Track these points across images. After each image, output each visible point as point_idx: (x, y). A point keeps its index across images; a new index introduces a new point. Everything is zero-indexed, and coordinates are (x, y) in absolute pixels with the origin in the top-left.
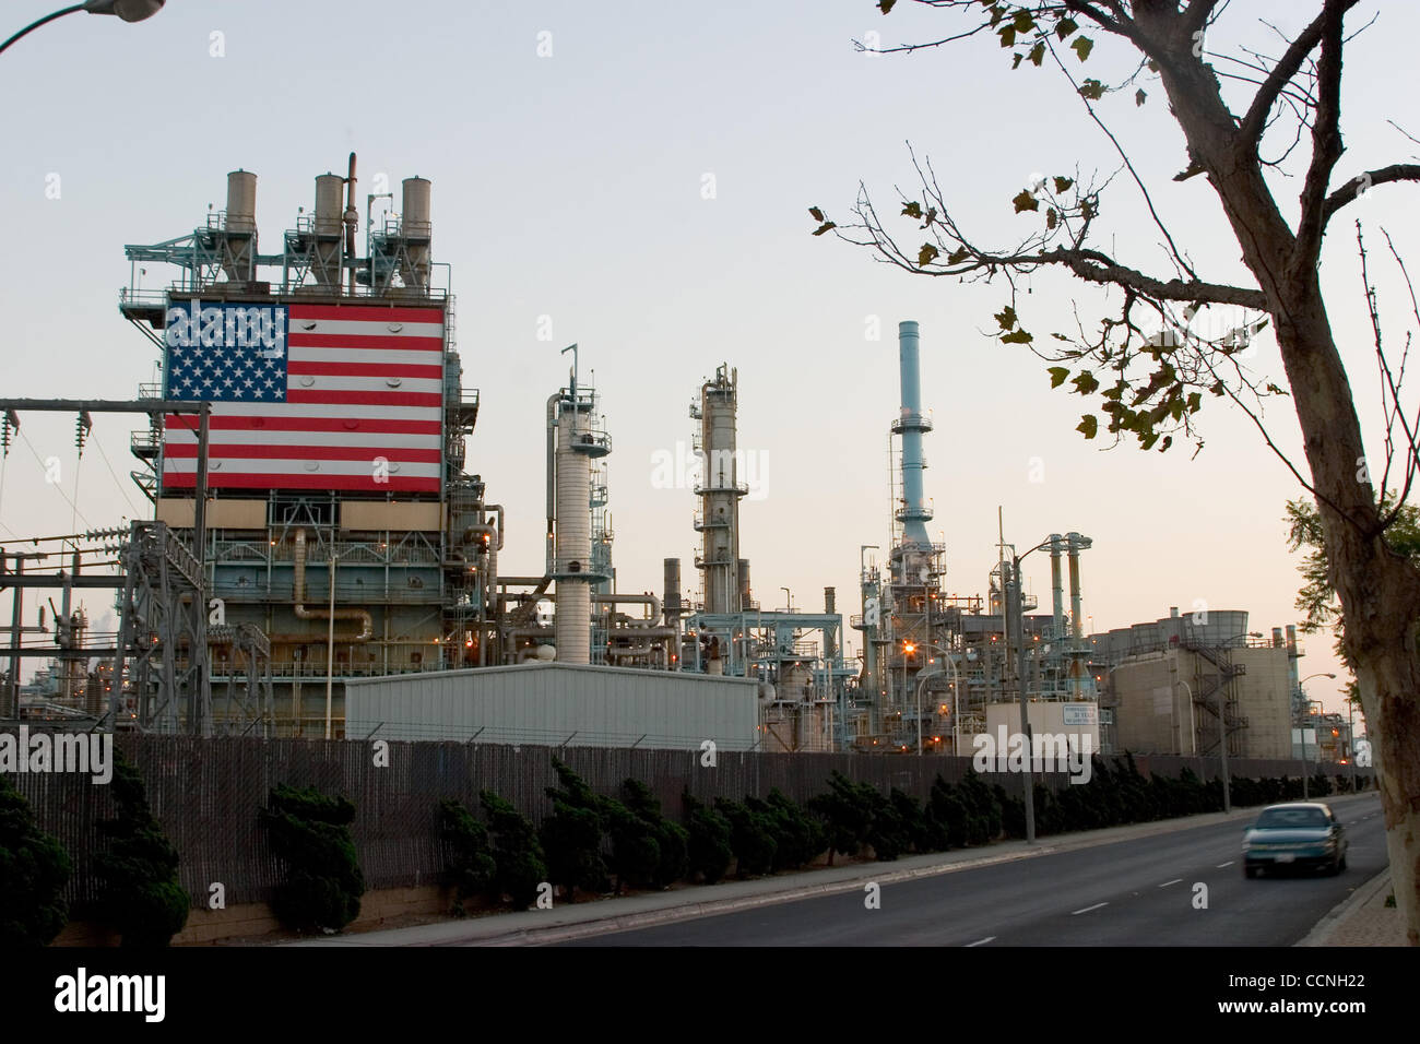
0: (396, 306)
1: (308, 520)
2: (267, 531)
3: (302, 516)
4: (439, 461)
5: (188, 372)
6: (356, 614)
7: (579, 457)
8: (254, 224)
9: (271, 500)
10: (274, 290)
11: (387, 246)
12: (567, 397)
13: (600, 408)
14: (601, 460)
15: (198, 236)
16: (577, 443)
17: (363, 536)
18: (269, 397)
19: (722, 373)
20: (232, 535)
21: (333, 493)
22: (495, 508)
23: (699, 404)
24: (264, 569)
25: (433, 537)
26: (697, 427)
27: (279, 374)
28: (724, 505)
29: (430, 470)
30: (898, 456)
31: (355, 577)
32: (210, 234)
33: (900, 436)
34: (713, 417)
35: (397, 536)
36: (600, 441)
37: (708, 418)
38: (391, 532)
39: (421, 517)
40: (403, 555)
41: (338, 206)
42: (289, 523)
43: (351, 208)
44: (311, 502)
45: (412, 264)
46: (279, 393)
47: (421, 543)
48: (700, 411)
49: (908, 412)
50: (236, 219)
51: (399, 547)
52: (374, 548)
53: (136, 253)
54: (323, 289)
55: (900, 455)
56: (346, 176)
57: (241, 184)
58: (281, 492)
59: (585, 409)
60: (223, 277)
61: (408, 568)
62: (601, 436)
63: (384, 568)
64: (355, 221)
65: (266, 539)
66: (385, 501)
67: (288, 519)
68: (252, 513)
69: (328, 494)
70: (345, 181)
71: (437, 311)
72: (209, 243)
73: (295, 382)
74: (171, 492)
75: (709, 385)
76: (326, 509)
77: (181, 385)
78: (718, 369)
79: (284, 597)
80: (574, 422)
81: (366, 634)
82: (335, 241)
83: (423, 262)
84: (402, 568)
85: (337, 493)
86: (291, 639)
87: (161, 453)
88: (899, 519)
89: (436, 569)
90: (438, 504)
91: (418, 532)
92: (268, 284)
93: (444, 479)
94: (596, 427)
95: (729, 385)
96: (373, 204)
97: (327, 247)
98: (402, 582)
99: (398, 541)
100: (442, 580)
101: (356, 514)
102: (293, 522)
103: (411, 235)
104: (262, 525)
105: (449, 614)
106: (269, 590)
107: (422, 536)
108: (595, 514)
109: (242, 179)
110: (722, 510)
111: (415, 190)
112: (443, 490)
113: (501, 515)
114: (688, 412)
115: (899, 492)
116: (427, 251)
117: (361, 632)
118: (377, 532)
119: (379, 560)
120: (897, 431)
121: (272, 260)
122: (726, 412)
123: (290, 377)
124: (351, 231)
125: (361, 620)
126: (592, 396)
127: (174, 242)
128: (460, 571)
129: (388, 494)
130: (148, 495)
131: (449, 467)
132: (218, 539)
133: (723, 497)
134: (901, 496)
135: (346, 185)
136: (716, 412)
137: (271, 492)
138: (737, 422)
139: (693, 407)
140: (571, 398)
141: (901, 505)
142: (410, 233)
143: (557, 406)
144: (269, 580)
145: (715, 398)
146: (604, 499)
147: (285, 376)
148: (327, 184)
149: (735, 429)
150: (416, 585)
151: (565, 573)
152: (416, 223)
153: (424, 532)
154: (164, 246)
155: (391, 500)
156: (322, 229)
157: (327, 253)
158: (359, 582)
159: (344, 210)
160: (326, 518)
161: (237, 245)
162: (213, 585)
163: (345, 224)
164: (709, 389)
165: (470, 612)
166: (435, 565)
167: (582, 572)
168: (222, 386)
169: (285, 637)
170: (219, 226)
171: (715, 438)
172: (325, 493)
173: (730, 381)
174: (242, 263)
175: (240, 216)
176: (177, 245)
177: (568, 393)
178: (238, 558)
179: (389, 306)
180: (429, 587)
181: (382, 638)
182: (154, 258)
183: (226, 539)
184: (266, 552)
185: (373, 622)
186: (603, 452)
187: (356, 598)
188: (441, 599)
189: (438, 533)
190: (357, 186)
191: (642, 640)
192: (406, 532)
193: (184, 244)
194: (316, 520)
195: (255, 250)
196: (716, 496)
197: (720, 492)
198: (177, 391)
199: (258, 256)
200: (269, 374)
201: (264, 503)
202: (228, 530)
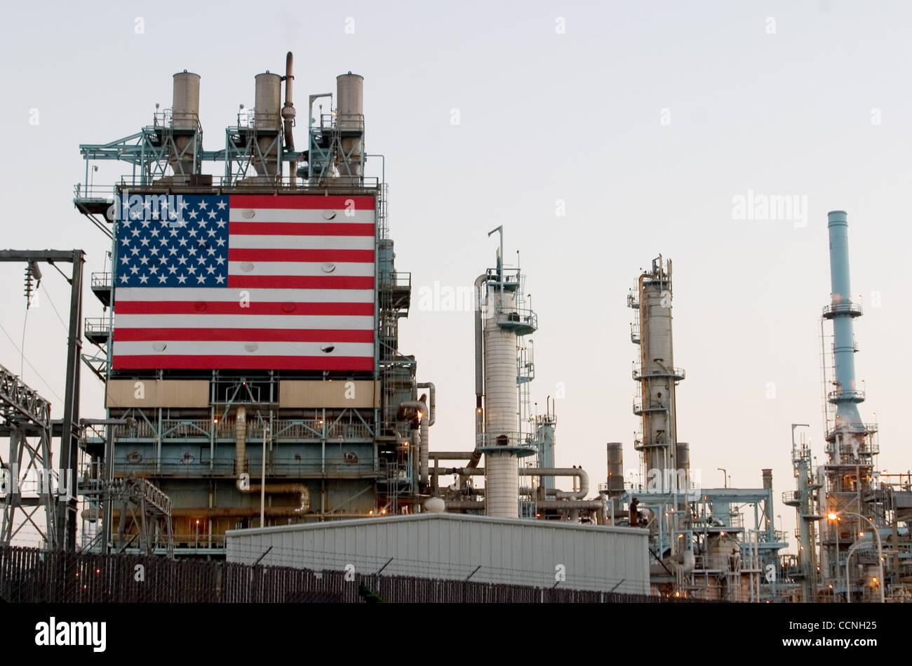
0: (329, 194)
1: (249, 399)
2: (209, 409)
3: (243, 395)
4: (372, 341)
5: (135, 260)
6: (294, 488)
7: (506, 334)
8: (197, 121)
9: (214, 380)
10: (216, 182)
11: (325, 140)
12: (494, 278)
13: (526, 287)
14: (527, 337)
15: (145, 133)
16: (504, 320)
17: (300, 413)
18: (211, 283)
19: (658, 264)
20: (176, 414)
21: (272, 373)
22: (426, 385)
23: (636, 294)
24: (207, 446)
25: (368, 414)
26: (634, 316)
27: (220, 260)
28: (662, 390)
29: (364, 350)
30: (830, 341)
31: (293, 453)
32: (156, 131)
33: (831, 321)
34: (650, 306)
35: (332, 413)
36: (527, 319)
37: (644, 308)
38: (327, 410)
39: (352, 393)
40: (339, 431)
41: (276, 101)
42: (231, 402)
43: (288, 104)
44: (251, 382)
45: (346, 155)
46: (220, 279)
47: (356, 419)
48: (637, 301)
49: (838, 297)
50: (181, 117)
51: (336, 422)
52: (311, 425)
53: (91, 152)
54: (263, 180)
55: (832, 340)
56: (283, 74)
57: (186, 83)
58: (222, 372)
59: (511, 288)
60: (170, 172)
61: (344, 444)
62: (528, 314)
63: (320, 445)
64: (293, 116)
65: (209, 417)
66: (322, 379)
67: (229, 398)
68: (195, 393)
69: (268, 375)
70: (282, 79)
71: (369, 199)
72: (156, 140)
73: (235, 268)
74: (121, 374)
75: (645, 275)
76: (265, 388)
77: (129, 273)
78: (654, 261)
79: (225, 472)
80: (500, 301)
81: (303, 507)
82: (273, 135)
83: (357, 153)
84: (337, 444)
85: (276, 373)
86: (233, 512)
87: (110, 338)
88: (833, 402)
89: (370, 445)
90: (373, 382)
91: (352, 409)
92: (210, 177)
93: (377, 358)
94: (522, 305)
95: (664, 275)
96: (313, 103)
97: (266, 141)
98: (338, 457)
99: (334, 418)
100: (376, 455)
102: (236, 399)
103: (346, 127)
104: (205, 404)
105: (383, 488)
106: (212, 466)
107: (355, 411)
108: (522, 390)
109: (186, 79)
110: (659, 395)
111: (349, 85)
112: (377, 368)
113: (432, 392)
114: (626, 302)
115: (831, 375)
116: (360, 142)
117: (299, 505)
118: (312, 410)
119: (316, 436)
120: (828, 316)
121: (216, 156)
122: (662, 301)
123: (231, 264)
124: (289, 125)
125: (299, 494)
126: (518, 276)
127: (124, 140)
128: (393, 446)
129: (324, 373)
130: (101, 378)
131: (382, 348)
132: (164, 417)
133: (661, 382)
134: (834, 379)
135: (284, 83)
136: (653, 302)
137: (214, 373)
138: (673, 310)
139: (631, 298)
140: (498, 278)
141: (834, 388)
142: (344, 125)
143: (484, 288)
144: (212, 457)
145: (652, 288)
146: (531, 375)
147: (226, 263)
148: (265, 80)
149: (671, 318)
150: (351, 460)
151: (494, 446)
152: (350, 116)
153: (359, 409)
154: (114, 145)
155: (327, 379)
156: (261, 125)
157: (267, 146)
158: (298, 457)
159: (282, 106)
160: (265, 397)
161: (182, 141)
162: (159, 461)
163: (283, 119)
164: (646, 280)
165: (403, 485)
166: (370, 440)
167: (510, 445)
168: (167, 273)
169: (226, 510)
170: (165, 123)
171: (652, 326)
172: (264, 373)
173: (665, 271)
174: (187, 158)
175: (185, 114)
176: (127, 143)
177: (494, 273)
178: (183, 436)
179: (324, 195)
180: (362, 462)
181: (320, 511)
182: (107, 156)
183: (171, 418)
184: (207, 428)
185: (310, 497)
186: (528, 330)
187: (293, 473)
188: (376, 473)
189: (372, 410)
190: (294, 83)
191: (570, 512)
192: (341, 410)
193: (133, 142)
194: (256, 399)
195: (200, 147)
196: (654, 382)
197: (657, 378)
198: (125, 279)
199: (203, 152)
200: (211, 261)
201: (207, 383)
202: (172, 409)
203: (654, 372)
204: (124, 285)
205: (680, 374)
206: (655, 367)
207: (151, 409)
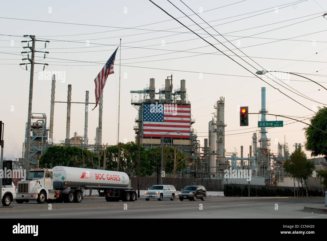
1: (167, 142)
4: (189, 132)
5: (147, 116)
17: (177, 146)
18: (161, 121)
20: (154, 145)
27: (162, 117)
29: (188, 134)
39: (187, 142)
41: (170, 85)
43: (172, 85)
44: (168, 140)
45: (183, 96)
46: (162, 120)
50: (151, 88)
53: (133, 92)
54: (167, 100)
57: (152, 81)
68: (158, 141)
72: (147, 91)
73: (165, 118)
74: (144, 137)
76: (170, 141)
77: (146, 119)
82: (169, 91)
85: (172, 138)
90: (190, 140)
93: (190, 136)
99: (183, 147)
101: (176, 142)
104: (160, 144)
107: (187, 146)
111: (183, 82)
112: (190, 138)
113: (199, 142)
116: (185, 94)
118: (179, 145)
121: (158, 93)
129: (181, 138)
132: (152, 146)
135: (171, 80)
137: (161, 138)
142: (182, 90)
143: (210, 124)
148: (167, 81)
151: (212, 153)
152: (183, 88)
156: (166, 89)
157: (168, 94)
160: (170, 142)
161: (152, 91)
164: (219, 102)
166: (189, 151)
167: (215, 153)
168: (153, 119)
172: (170, 138)
174: (153, 95)
177: (212, 121)
179: (181, 105)
180: (187, 155)
188: (190, 157)
195: (155, 92)
198: (145, 120)
200: (161, 117)
201: (160, 140)
202: (154, 144)
204: (145, 121)
206: (220, 123)
207: (150, 144)
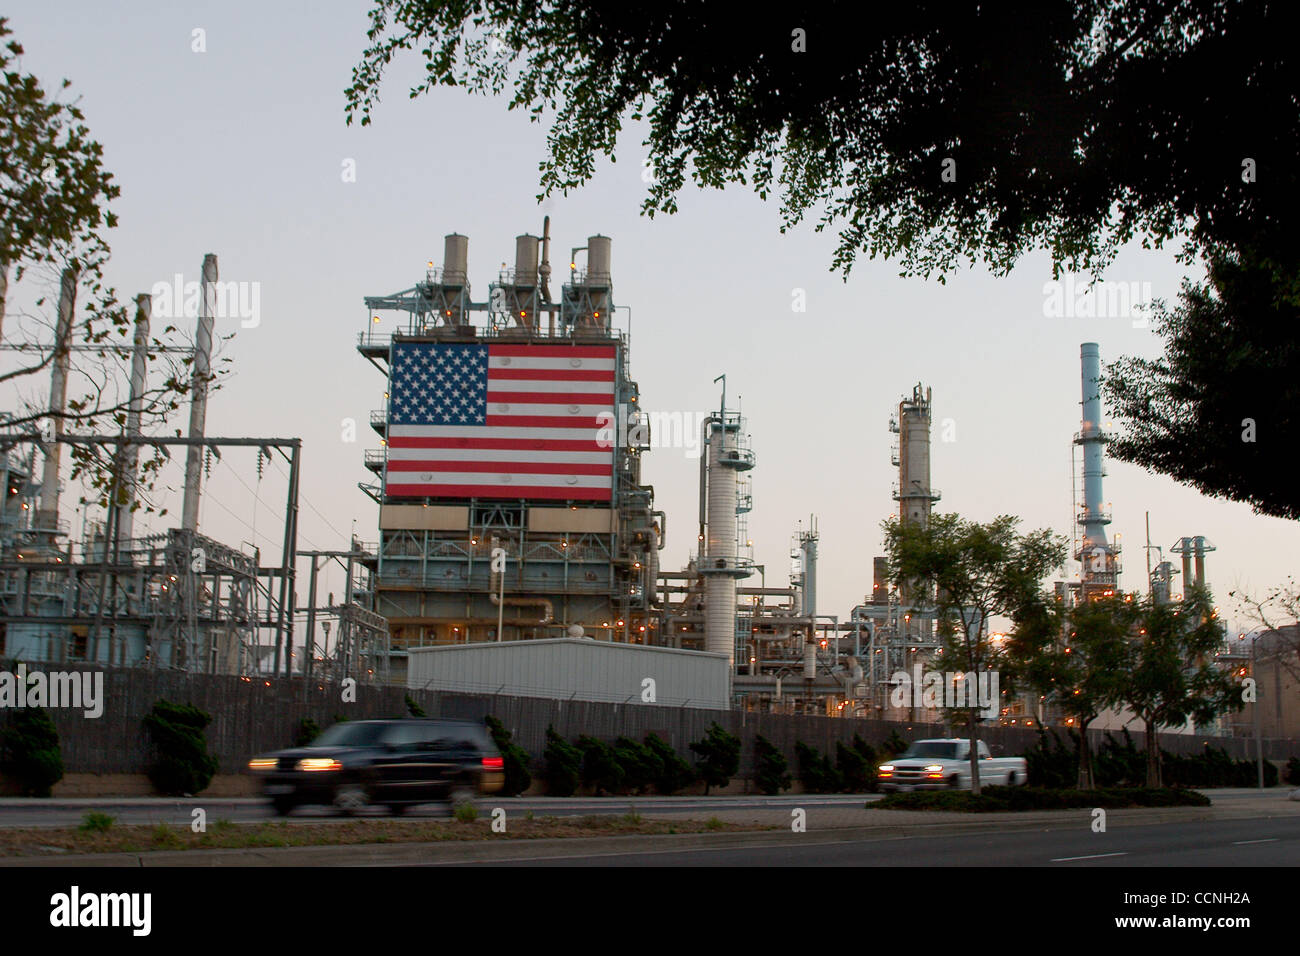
0: (577, 344)
1: (502, 523)
2: (468, 532)
3: (498, 520)
4: (610, 474)
5: (407, 401)
6: (540, 602)
7: (726, 470)
8: (465, 278)
9: (472, 507)
10: (479, 333)
11: (574, 294)
12: (717, 420)
13: (746, 428)
14: (747, 473)
15: (419, 288)
16: (725, 459)
17: (546, 536)
18: (472, 421)
19: (918, 392)
20: (440, 535)
21: (523, 501)
22: (659, 514)
23: (897, 420)
24: (466, 563)
25: (605, 538)
26: (895, 439)
27: (480, 402)
28: (918, 510)
29: (603, 482)
30: (1080, 466)
31: (542, 570)
32: (429, 287)
33: (1082, 447)
34: (909, 431)
35: (575, 537)
36: (746, 457)
37: (904, 432)
38: (571, 534)
39: (594, 521)
40: (582, 553)
41: (534, 261)
42: (487, 526)
43: (545, 262)
44: (505, 509)
45: (594, 308)
46: (480, 418)
47: (595, 542)
48: (898, 426)
49: (1088, 425)
50: (451, 274)
51: (579, 544)
52: (556, 547)
53: (374, 303)
54: (520, 331)
55: (1082, 464)
56: (541, 235)
57: (455, 245)
58: (480, 500)
59: (732, 429)
60: (441, 323)
61: (584, 565)
62: (747, 453)
63: (563, 564)
64: (548, 273)
65: (468, 539)
66: (565, 507)
67: (486, 522)
68: (456, 517)
69: (519, 502)
70: (540, 240)
71: (613, 348)
72: (429, 294)
73: (493, 409)
74: (396, 500)
75: (905, 402)
76: (517, 514)
77: (401, 412)
78: (915, 389)
79: (480, 587)
80: (722, 441)
81: (548, 619)
82: (530, 290)
83: (603, 307)
84: (577, 564)
85: (526, 500)
86: (487, 622)
87: (384, 468)
88: (1080, 522)
89: (607, 565)
90: (608, 511)
91: (592, 534)
92: (474, 327)
93: (615, 489)
94: (741, 445)
95: (923, 402)
96: (576, 256)
97: (524, 296)
98: (579, 576)
99: (576, 541)
100: (612, 574)
102: (492, 523)
103: (594, 284)
104: (464, 527)
105: (616, 603)
106: (469, 581)
107: (596, 536)
108: (741, 519)
109: (456, 241)
110: (916, 514)
111: (598, 246)
112: (614, 497)
113: (663, 520)
114: (887, 426)
115: (1080, 498)
116: (607, 297)
117: (543, 617)
118: (558, 533)
119: (560, 557)
120: (1079, 442)
121: (482, 307)
122: (920, 426)
123: (489, 405)
124: (545, 281)
125: (544, 607)
126: (739, 418)
127: (401, 294)
128: (627, 566)
129: (568, 502)
130: (377, 501)
131: (619, 480)
132: (429, 538)
133: (918, 503)
134: (1082, 502)
135: (541, 243)
136: (912, 427)
137: (473, 500)
138: (931, 435)
139: (892, 422)
140: (720, 421)
141: (1082, 510)
142: (593, 282)
143: (709, 427)
144: (470, 573)
145: (911, 414)
146: (749, 507)
147: (485, 404)
148: (525, 243)
149: (929, 442)
150: (591, 578)
151: (713, 569)
152: (598, 273)
153: (597, 534)
154: (394, 297)
155: (571, 506)
156: (520, 281)
157: (525, 300)
158: (545, 575)
159: (540, 264)
160: (517, 521)
161: (451, 295)
162: (424, 576)
163: (539, 276)
164: (906, 406)
165: (633, 601)
166: (607, 561)
167: (726, 569)
168: (434, 413)
169: (482, 620)
170: (438, 281)
171: (911, 450)
172: (516, 501)
173: (925, 398)
174: (455, 310)
175: (453, 272)
176: (404, 296)
177: (718, 416)
178: (445, 554)
179: (571, 344)
180: (600, 580)
181: (562, 622)
182: (389, 306)
183: (436, 539)
184: (467, 550)
185: (554, 609)
186: (747, 467)
187: (539, 588)
188: (611, 590)
189: (608, 535)
190: (550, 244)
191: (782, 627)
192: (582, 534)
193: (411, 295)
194: (509, 523)
195: (468, 299)
196: (912, 503)
197: (914, 498)
198: (398, 417)
199: (471, 304)
200: (472, 402)
201: (466, 509)
202: (437, 531)
203: (912, 493)
204: (397, 423)
205: (936, 495)
206: (913, 489)
207: (418, 531)
